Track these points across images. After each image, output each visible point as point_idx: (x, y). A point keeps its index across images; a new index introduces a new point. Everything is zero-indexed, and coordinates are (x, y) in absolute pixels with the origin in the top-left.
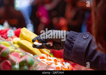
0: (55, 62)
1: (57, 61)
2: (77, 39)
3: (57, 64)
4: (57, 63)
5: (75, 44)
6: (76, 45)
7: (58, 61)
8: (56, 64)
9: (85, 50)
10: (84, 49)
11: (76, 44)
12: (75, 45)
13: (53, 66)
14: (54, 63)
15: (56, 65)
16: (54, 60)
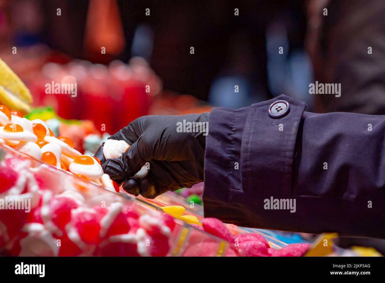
0: (35, 136)
1: (45, 131)
2: (247, 125)
3: (46, 143)
4: (47, 138)
5: (244, 140)
6: (249, 145)
7: (48, 132)
8: (41, 143)
9: (289, 154)
10: (285, 151)
11: (250, 140)
12: (247, 143)
13: (29, 150)
14: (32, 140)
15: (41, 146)
16: (31, 127)
